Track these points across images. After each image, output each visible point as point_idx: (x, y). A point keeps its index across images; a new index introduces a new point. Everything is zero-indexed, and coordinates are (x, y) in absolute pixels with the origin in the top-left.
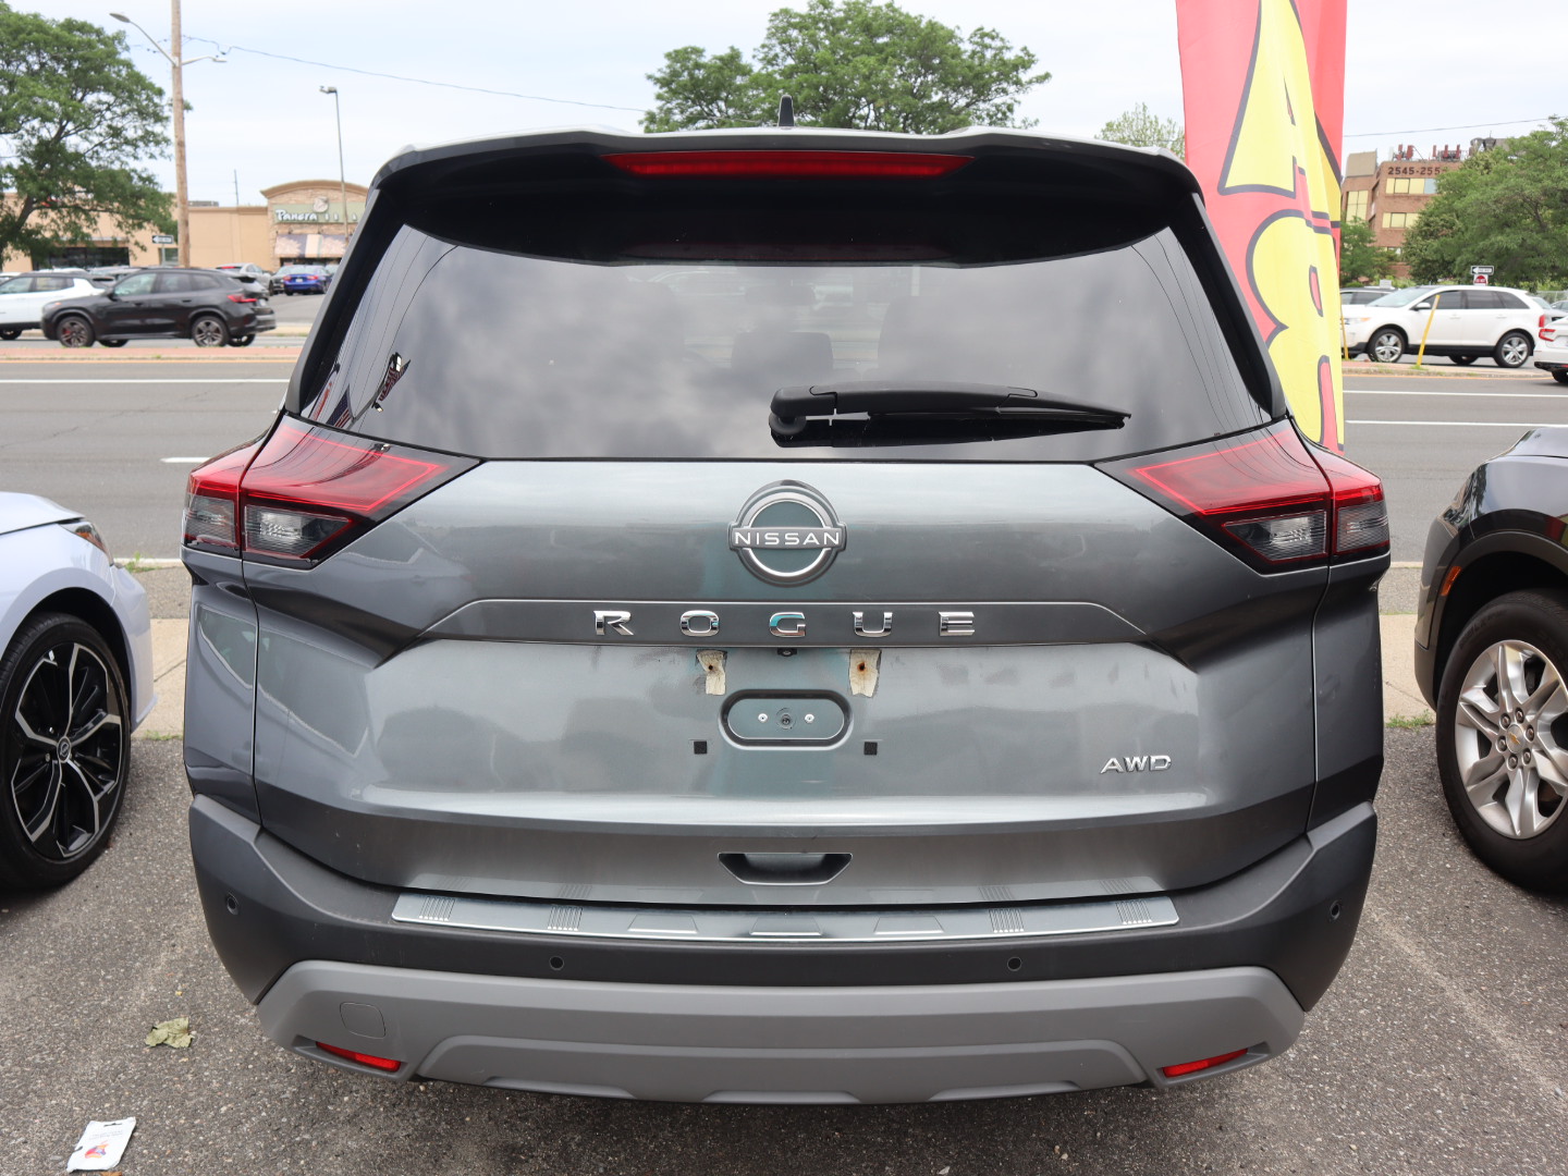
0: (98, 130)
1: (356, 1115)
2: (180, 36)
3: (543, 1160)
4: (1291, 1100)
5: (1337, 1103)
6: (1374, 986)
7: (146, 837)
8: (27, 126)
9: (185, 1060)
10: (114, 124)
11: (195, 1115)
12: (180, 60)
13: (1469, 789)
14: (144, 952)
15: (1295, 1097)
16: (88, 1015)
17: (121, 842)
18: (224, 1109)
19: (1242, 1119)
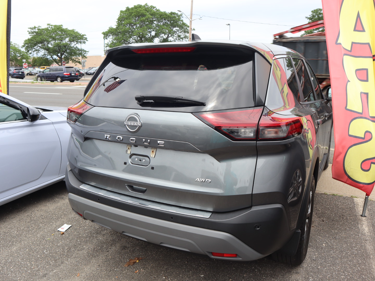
0: (175, 36)
2: (192, 14)
8: (161, 36)
10: (179, 34)
12: (192, 20)
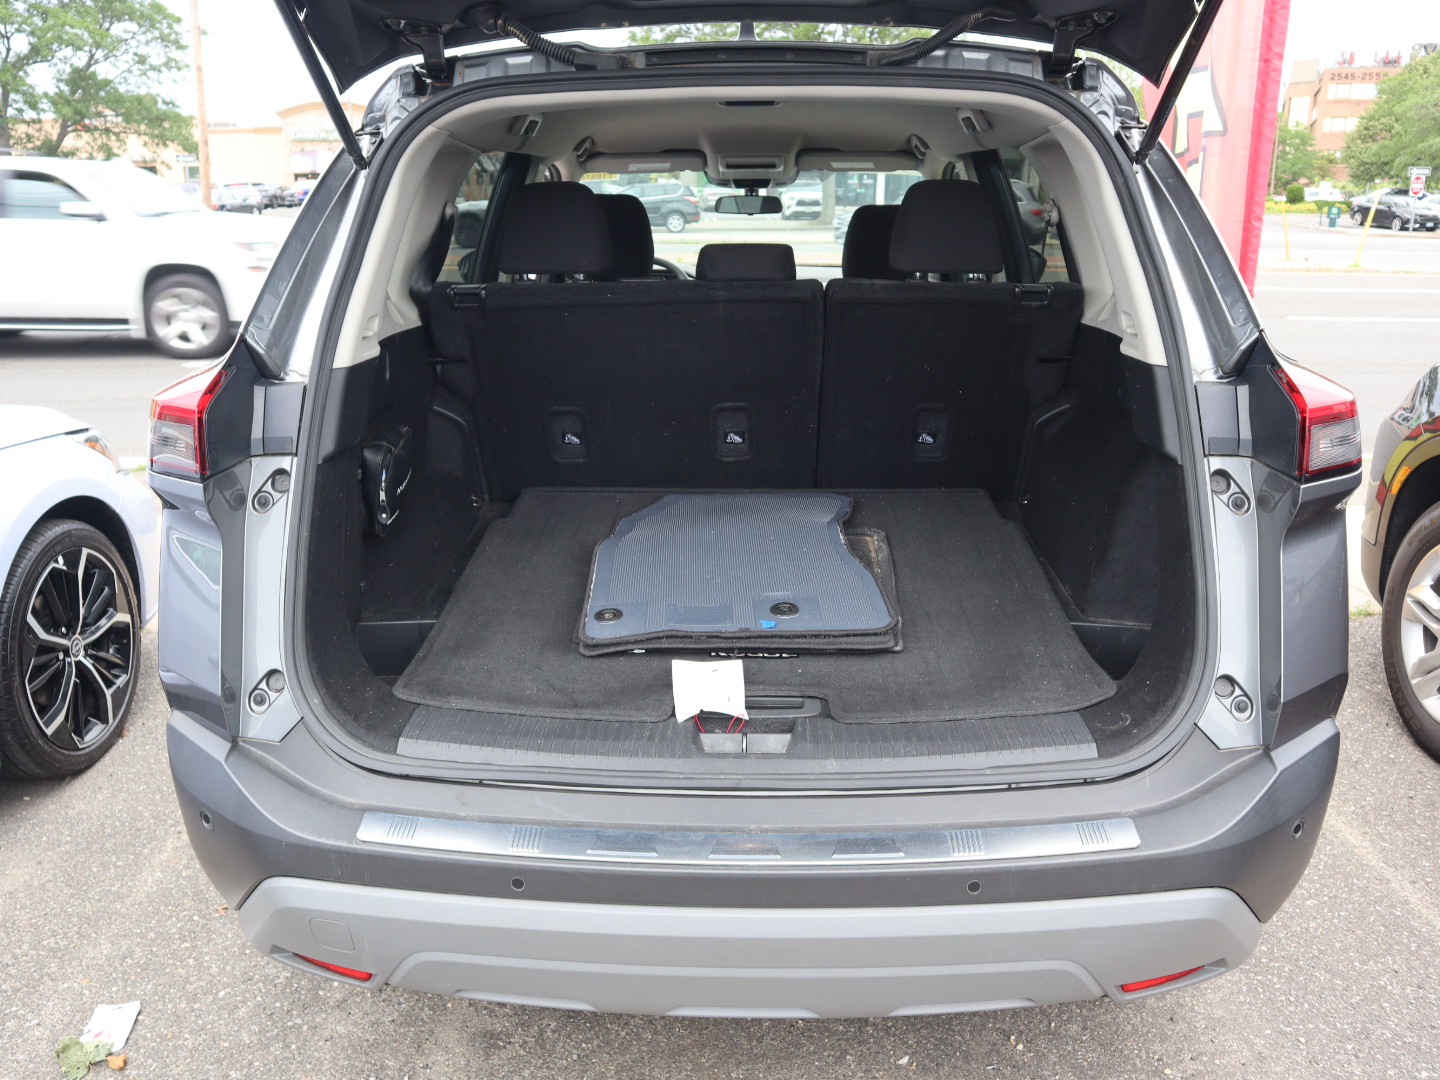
0: (125, 57)
1: (345, 1001)
3: (520, 1046)
4: (1240, 992)
5: (1286, 995)
6: (1322, 877)
7: (157, 726)
8: (60, 55)
9: (187, 945)
10: (139, 52)
11: (195, 999)
13: (1414, 682)
14: (151, 840)
15: (1245, 989)
16: (99, 901)
17: (133, 732)
18: (222, 994)
19: (1193, 1010)
